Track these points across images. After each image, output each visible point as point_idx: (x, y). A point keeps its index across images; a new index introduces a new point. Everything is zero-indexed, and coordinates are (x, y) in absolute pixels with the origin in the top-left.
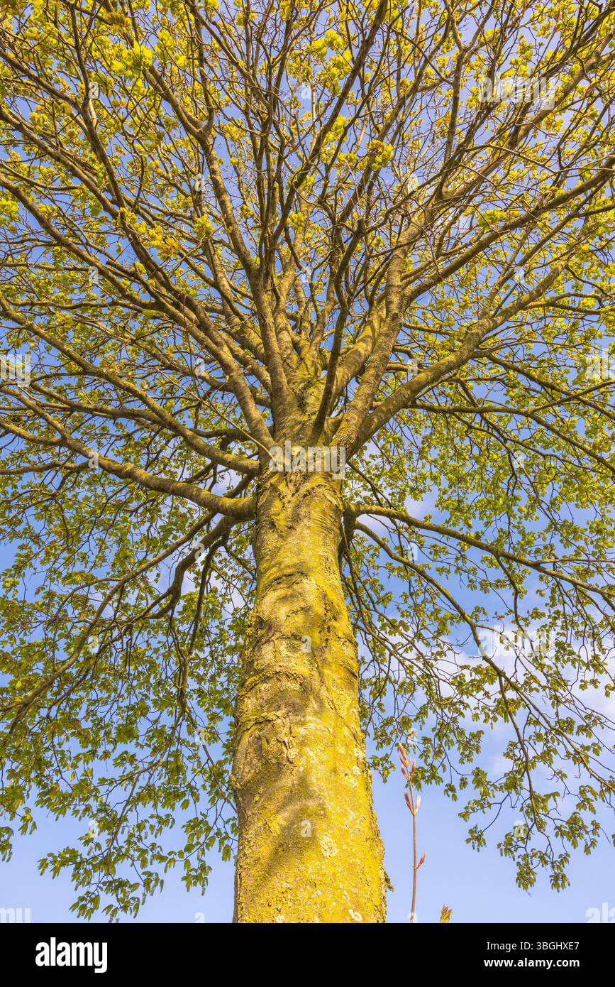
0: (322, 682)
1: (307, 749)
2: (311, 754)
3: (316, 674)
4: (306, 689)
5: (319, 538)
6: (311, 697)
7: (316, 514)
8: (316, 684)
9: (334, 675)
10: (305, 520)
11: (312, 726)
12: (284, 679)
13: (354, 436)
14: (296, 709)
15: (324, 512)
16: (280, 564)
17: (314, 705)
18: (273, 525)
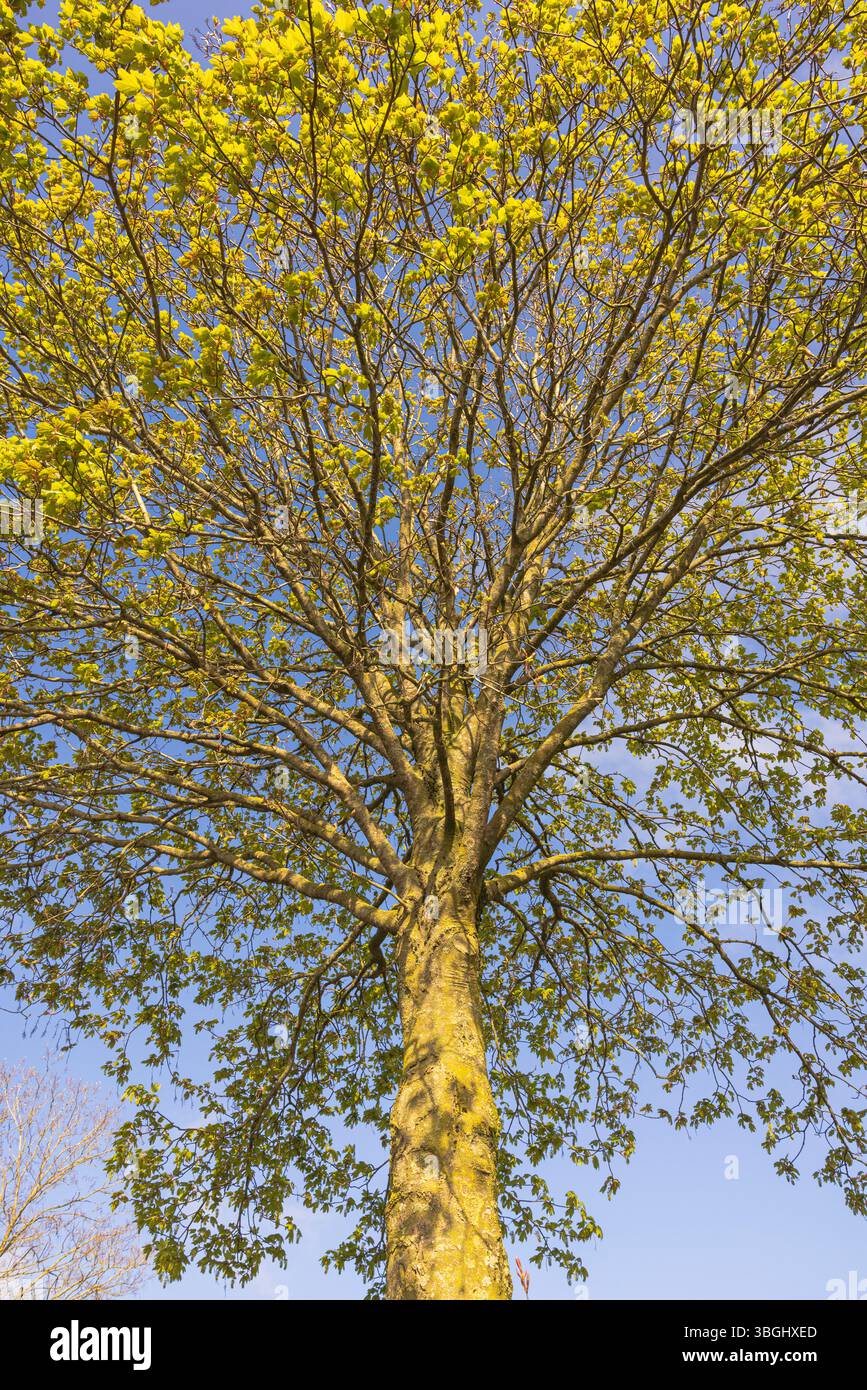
0: (452, 1192)
1: (437, 1273)
2: (441, 1278)
3: (445, 1186)
4: (435, 1206)
5: (452, 1001)
6: (440, 1216)
7: (447, 971)
8: (445, 1199)
9: (463, 1181)
10: (437, 980)
11: (440, 1247)
12: (415, 1199)
13: (474, 862)
14: (426, 1232)
15: (455, 966)
16: (416, 1041)
17: (442, 1223)
18: (408, 991)
